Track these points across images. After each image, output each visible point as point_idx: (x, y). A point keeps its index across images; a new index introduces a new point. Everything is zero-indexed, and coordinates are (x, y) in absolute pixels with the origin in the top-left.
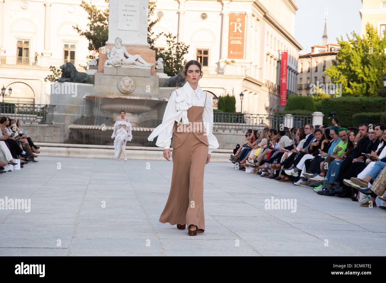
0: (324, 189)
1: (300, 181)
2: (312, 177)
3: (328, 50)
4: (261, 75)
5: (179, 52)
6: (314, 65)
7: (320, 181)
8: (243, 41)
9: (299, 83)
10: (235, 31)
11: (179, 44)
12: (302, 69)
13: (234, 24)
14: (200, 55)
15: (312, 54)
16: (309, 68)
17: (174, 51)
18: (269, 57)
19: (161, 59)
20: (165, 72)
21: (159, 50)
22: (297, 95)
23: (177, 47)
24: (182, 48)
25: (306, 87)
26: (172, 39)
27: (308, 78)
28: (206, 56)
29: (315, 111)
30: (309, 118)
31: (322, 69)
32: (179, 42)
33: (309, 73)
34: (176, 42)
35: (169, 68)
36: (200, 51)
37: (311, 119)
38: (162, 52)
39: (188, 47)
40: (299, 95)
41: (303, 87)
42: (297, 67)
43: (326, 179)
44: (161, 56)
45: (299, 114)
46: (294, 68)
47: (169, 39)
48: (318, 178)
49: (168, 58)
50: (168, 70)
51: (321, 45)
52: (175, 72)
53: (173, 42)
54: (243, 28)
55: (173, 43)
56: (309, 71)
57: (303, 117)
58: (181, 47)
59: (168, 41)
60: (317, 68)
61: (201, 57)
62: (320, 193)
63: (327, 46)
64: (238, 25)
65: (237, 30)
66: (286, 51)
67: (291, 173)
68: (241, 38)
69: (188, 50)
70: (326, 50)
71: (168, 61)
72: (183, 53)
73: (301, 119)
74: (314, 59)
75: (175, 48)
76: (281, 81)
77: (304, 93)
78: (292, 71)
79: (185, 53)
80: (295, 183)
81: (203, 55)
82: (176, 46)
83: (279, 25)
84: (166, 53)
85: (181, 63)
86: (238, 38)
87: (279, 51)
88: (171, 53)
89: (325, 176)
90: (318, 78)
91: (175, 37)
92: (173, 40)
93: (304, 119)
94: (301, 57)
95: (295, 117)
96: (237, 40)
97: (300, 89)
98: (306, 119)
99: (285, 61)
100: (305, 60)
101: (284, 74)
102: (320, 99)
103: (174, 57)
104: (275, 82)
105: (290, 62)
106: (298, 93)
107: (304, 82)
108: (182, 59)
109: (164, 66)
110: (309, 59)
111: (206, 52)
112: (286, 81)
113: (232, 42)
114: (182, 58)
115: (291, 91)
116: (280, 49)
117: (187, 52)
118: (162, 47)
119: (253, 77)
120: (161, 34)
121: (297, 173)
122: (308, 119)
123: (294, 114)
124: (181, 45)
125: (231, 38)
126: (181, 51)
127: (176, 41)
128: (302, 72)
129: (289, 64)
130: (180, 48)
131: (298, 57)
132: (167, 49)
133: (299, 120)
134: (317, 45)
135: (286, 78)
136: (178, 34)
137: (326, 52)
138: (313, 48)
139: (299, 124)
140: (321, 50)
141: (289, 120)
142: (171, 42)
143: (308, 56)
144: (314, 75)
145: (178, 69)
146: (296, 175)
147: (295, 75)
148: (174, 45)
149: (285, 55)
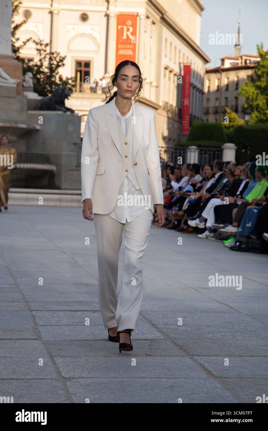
0: (238, 244)
1: (207, 233)
2: (223, 228)
3: (242, 63)
4: (158, 95)
5: (53, 64)
6: (225, 81)
7: (232, 232)
8: (134, 50)
9: (205, 105)
10: (125, 37)
11: (53, 54)
12: (209, 87)
13: (122, 29)
14: (79, 69)
15: (222, 67)
16: (218, 86)
17: (46, 63)
18: (167, 71)
19: (30, 75)
20: (35, 90)
21: (26, 61)
22: (203, 121)
23: (51, 59)
24: (56, 60)
25: (214, 111)
26: (43, 47)
27: (217, 99)
28: (87, 69)
29: (225, 142)
30: (218, 151)
31: (235, 87)
32: (53, 51)
33: (218, 93)
34: (48, 51)
35: (40, 85)
36: (79, 63)
37: (220, 153)
38: (31, 64)
39: (64, 58)
40: (205, 121)
41: (211, 111)
42: (203, 85)
43: (240, 230)
44: (30, 69)
45: (205, 146)
46: (199, 86)
47: (39, 47)
48: (231, 229)
49: (39, 72)
50: (38, 88)
51: (233, 56)
52: (48, 91)
53: (45, 51)
54: (134, 34)
55: (46, 53)
56: (218, 90)
57: (210, 151)
58: (55, 58)
59: (38, 50)
60: (227, 86)
61: (81, 72)
62: (232, 248)
63: (241, 57)
64: (128, 30)
65: (127, 36)
66: (189, 64)
67: (196, 224)
68: (132, 47)
69: (65, 62)
70: (239, 62)
71: (38, 76)
72: (58, 66)
73: (208, 152)
74: (224, 74)
75: (47, 59)
76: (183, 103)
77: (212, 119)
78: (197, 90)
79: (60, 66)
80: (200, 236)
81: (83, 69)
82: (48, 56)
83: (180, 29)
84: (36, 65)
85: (55, 78)
86: (128, 46)
87: (180, 63)
88: (41, 66)
89: (238, 227)
90: (229, 99)
91: (47, 45)
92: (44, 49)
93: (212, 153)
94: (208, 72)
95: (201, 150)
96: (127, 49)
97: (207, 113)
98: (214, 152)
99: (188, 77)
100: (213, 76)
101: (187, 93)
102: (233, 126)
103: (46, 70)
104: (174, 104)
105: (194, 77)
106: (204, 118)
107: (213, 104)
108: (57, 74)
109: (33, 83)
110: (218, 75)
111: (87, 65)
112: (189, 103)
113: (121, 52)
114: (56, 72)
115: (195, 116)
116: (182, 61)
117: (63, 65)
118: (30, 56)
119: (148, 98)
120: (28, 40)
121: (203, 223)
122: (217, 153)
123: (199, 146)
124: (55, 55)
125: (120, 46)
126: (55, 63)
127: (48, 49)
128: (209, 91)
129: (193, 81)
130: (53, 59)
131: (204, 72)
132: (36, 61)
133: (206, 153)
134: (228, 56)
135: (189, 99)
136: (51, 41)
137: (240, 65)
138: (223, 60)
139: (205, 158)
140: (234, 63)
141: (193, 154)
142: (42, 52)
143: (216, 71)
144: (224, 95)
145: (51, 87)
146: (201, 226)
147: (200, 95)
148: (46, 54)
149: (187, 69)
